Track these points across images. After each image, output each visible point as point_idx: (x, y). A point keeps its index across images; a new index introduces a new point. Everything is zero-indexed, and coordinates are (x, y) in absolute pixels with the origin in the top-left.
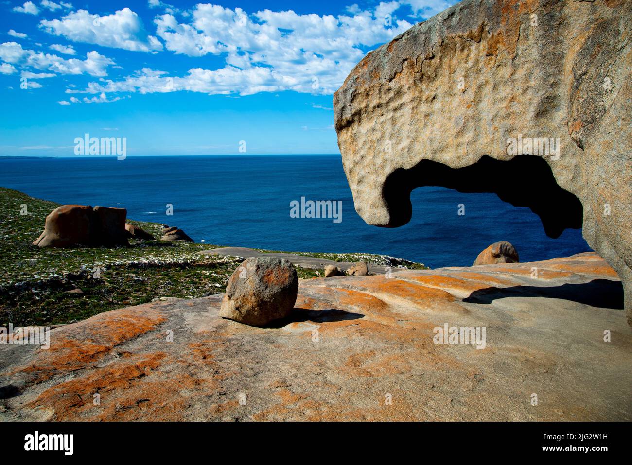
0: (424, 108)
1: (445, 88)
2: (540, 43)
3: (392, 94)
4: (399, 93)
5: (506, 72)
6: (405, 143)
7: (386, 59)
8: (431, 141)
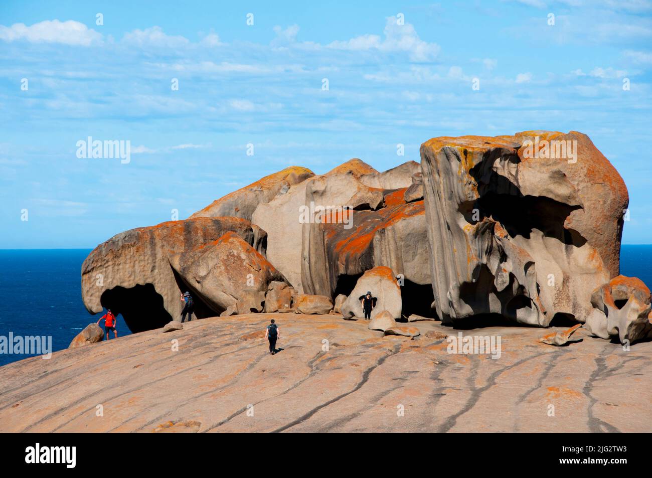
0: (116, 268)
1: (124, 261)
2: (151, 250)
3: (105, 261)
4: (108, 262)
5: (142, 257)
6: (110, 280)
7: (104, 249)
8: (120, 279)
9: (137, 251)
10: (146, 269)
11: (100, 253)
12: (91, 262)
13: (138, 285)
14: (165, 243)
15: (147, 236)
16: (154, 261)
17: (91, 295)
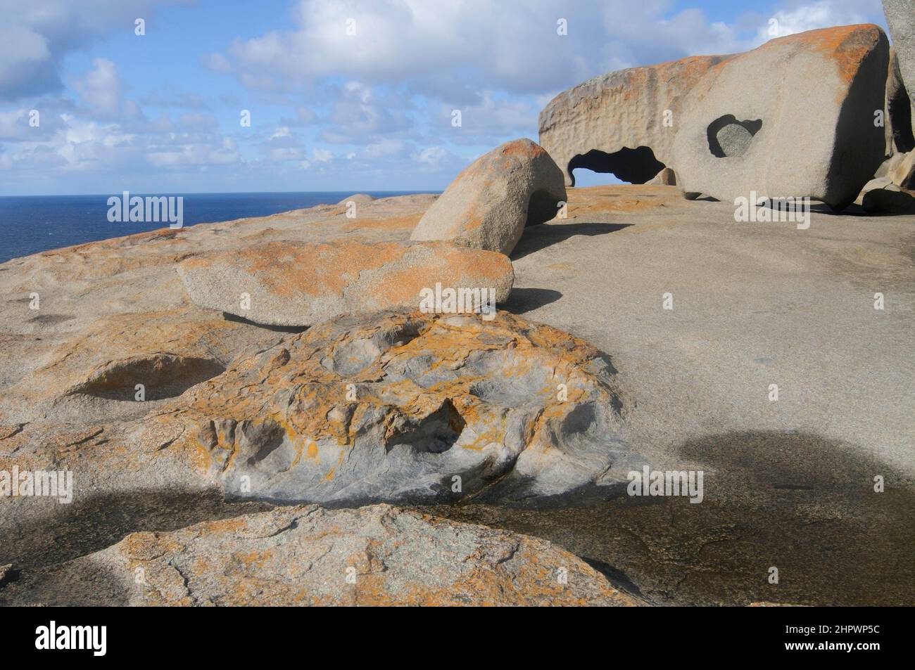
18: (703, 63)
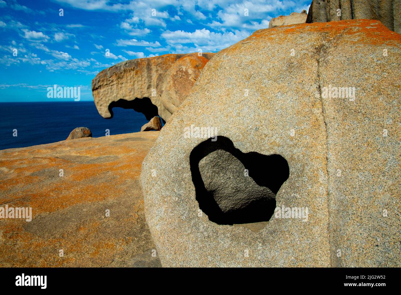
0: (120, 86)
1: (126, 81)
2: (147, 73)
3: (110, 81)
4: (112, 81)
5: (140, 79)
6: (115, 95)
7: (108, 72)
8: (122, 94)
9: (136, 74)
10: (143, 87)
11: (106, 75)
12: (97, 81)
13: (137, 99)
14: (159, 68)
15: (144, 63)
16: (150, 81)
17: (101, 106)
18: (172, 57)
